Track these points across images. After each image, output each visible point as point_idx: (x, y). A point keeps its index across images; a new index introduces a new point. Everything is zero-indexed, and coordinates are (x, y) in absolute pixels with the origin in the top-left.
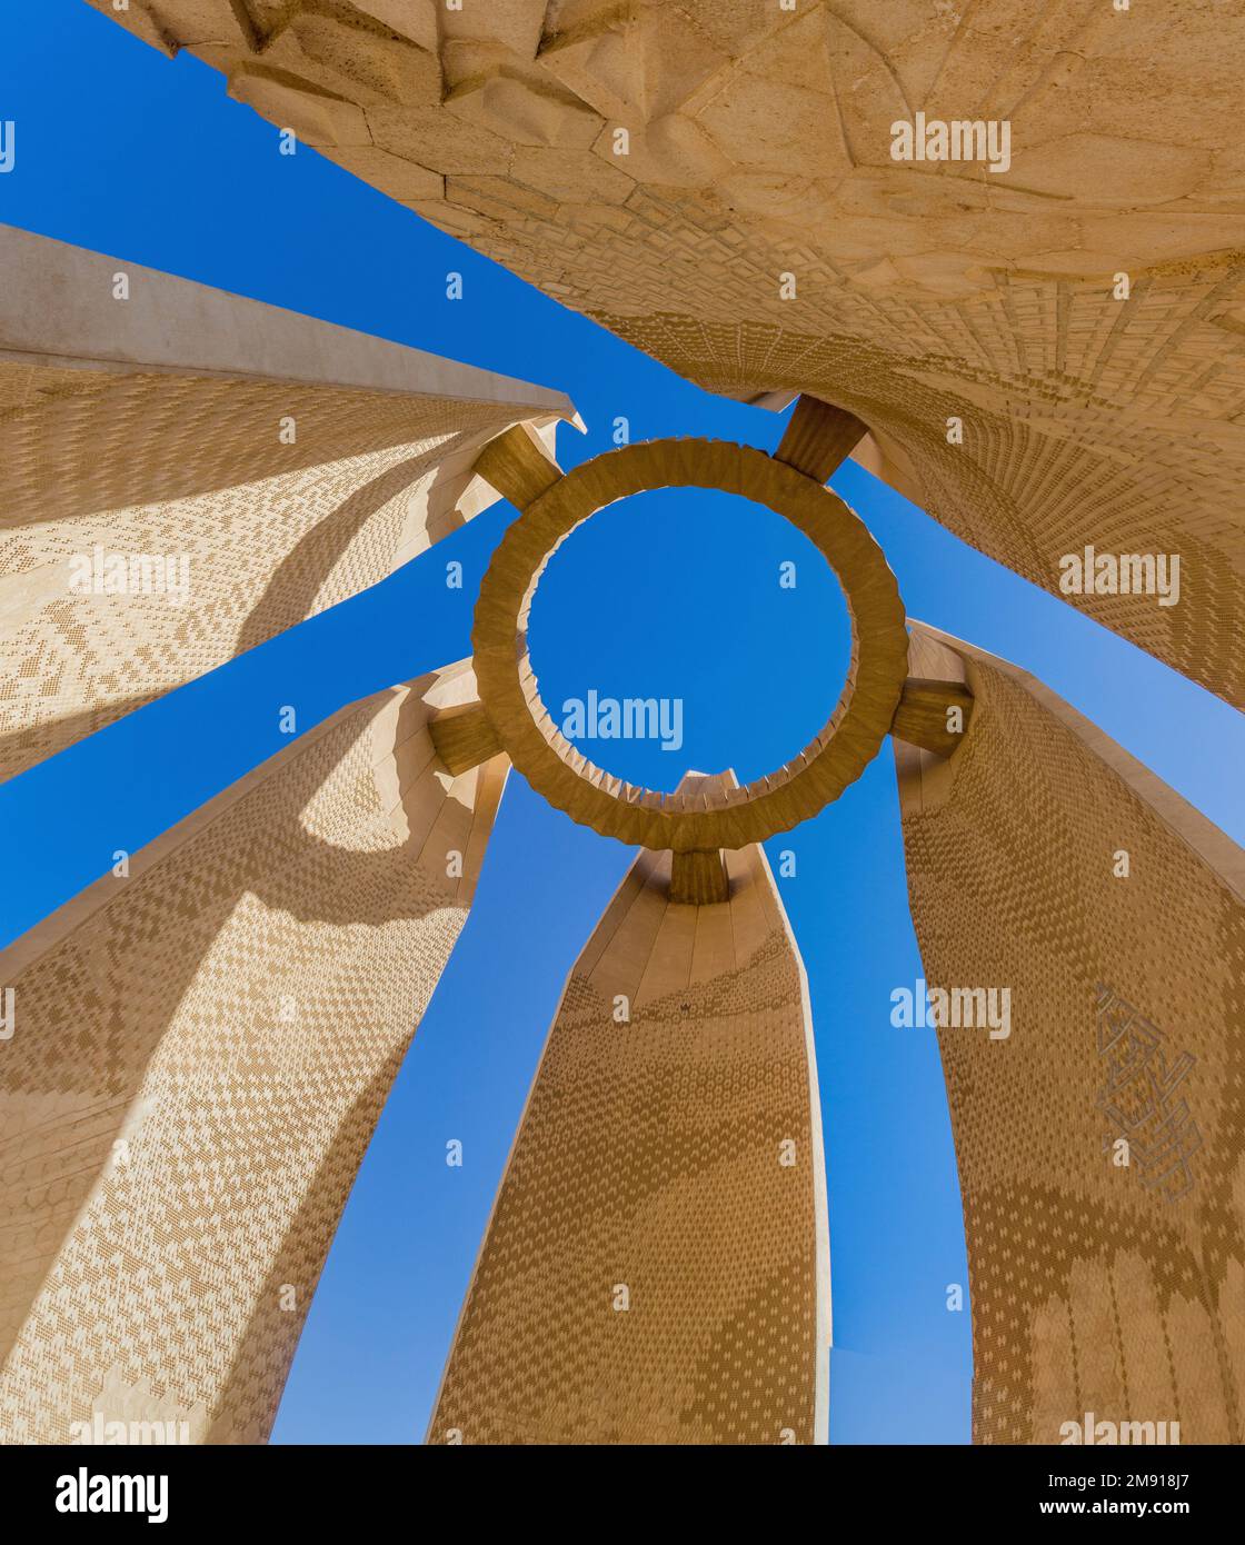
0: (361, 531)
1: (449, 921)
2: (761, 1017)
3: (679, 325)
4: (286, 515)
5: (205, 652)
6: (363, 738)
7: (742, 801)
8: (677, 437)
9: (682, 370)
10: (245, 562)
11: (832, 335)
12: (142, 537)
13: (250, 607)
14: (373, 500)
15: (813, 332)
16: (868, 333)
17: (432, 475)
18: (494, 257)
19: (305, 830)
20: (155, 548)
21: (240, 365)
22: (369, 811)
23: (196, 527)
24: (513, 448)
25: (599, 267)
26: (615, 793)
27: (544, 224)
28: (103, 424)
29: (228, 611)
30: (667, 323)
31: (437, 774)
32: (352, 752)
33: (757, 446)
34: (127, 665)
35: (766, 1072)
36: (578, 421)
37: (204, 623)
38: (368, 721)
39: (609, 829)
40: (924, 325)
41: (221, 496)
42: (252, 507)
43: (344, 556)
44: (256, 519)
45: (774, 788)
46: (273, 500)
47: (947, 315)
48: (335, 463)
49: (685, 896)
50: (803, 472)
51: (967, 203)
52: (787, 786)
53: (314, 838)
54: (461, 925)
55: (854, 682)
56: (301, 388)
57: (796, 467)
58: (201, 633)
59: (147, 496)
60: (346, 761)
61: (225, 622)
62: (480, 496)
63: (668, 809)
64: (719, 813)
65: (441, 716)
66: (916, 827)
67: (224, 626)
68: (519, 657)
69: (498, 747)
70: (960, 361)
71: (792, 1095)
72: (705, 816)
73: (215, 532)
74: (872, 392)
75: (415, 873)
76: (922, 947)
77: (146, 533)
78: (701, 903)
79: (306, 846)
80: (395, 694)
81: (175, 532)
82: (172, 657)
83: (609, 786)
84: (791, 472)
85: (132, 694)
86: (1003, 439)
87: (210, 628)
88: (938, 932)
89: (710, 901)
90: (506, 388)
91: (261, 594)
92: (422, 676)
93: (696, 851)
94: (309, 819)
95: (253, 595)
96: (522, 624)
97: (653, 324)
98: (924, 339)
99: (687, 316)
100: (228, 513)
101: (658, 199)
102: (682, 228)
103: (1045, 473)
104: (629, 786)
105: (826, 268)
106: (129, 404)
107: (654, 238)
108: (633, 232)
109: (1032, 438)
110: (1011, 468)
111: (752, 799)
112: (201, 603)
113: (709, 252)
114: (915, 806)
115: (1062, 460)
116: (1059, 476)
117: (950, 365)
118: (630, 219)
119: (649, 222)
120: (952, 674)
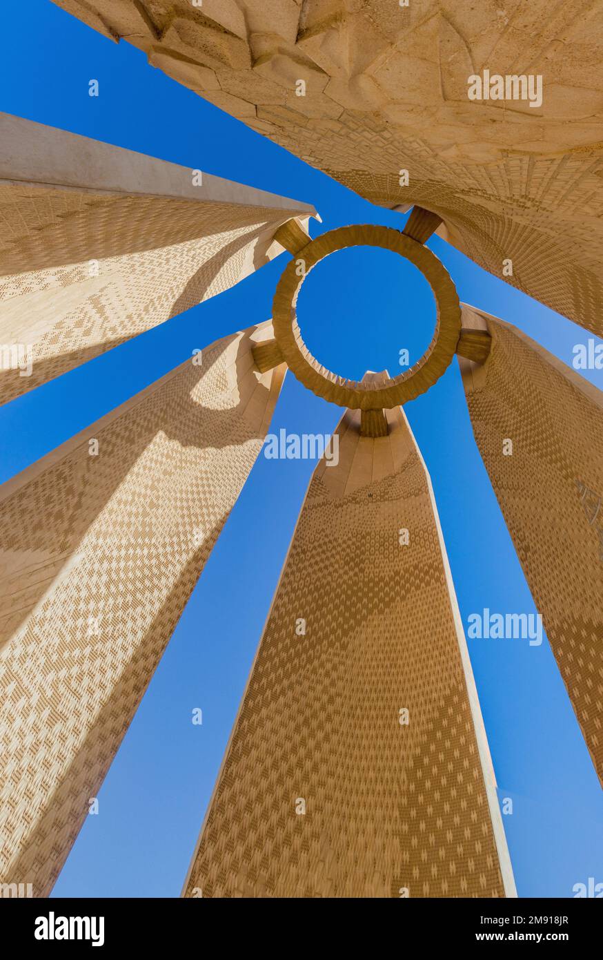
0: (225, 264)
1: (255, 445)
3: (362, 175)
4: (193, 258)
5: (156, 317)
6: (222, 355)
7: (391, 385)
8: (361, 224)
9: (363, 195)
10: (175, 278)
11: (429, 179)
12: (130, 267)
13: (177, 297)
14: (231, 251)
15: (421, 178)
16: (445, 179)
17: (256, 240)
18: (281, 144)
19: (192, 399)
20: (137, 272)
21: (171, 193)
22: (222, 389)
23: (155, 263)
24: (290, 229)
25: (328, 149)
26: (334, 381)
27: (303, 129)
28: (114, 218)
29: (167, 299)
30: (357, 174)
31: (254, 372)
32: (217, 362)
33: (394, 228)
34: (122, 322)
36: (318, 217)
37: (156, 305)
38: (225, 348)
39: (332, 399)
40: (469, 175)
41: (165, 249)
42: (179, 255)
43: (218, 275)
44: (180, 259)
45: (406, 379)
46: (187, 251)
47: (479, 171)
48: (214, 235)
49: (367, 433)
50: (415, 239)
51: (495, 119)
52: (412, 378)
56: (199, 203)
57: (412, 237)
58: (155, 309)
59: (134, 250)
60: (214, 366)
62: (276, 250)
63: (358, 388)
64: (382, 391)
65: (257, 345)
66: (472, 398)
67: (165, 306)
68: (293, 319)
69: (282, 360)
70: (484, 192)
72: (375, 392)
73: (163, 265)
74: (445, 204)
76: (485, 460)
77: (133, 265)
78: (375, 436)
79: (191, 407)
80: (238, 335)
81: (146, 265)
82: (142, 319)
83: (332, 378)
84: (410, 239)
85: (123, 335)
86: (501, 225)
87: (159, 306)
88: (491, 452)
89: (379, 436)
90: (287, 203)
91: (182, 291)
92: (250, 326)
93: (372, 410)
95: (178, 292)
96: (294, 305)
97: (350, 174)
98: (468, 181)
99: (365, 171)
100: (169, 257)
101: (354, 117)
102: (364, 130)
103: (518, 239)
104: (341, 378)
105: (428, 149)
106: (125, 210)
107: (352, 136)
108: (343, 132)
109: (514, 224)
110: (503, 237)
111: (396, 384)
112: (156, 295)
113: (376, 141)
114: (470, 388)
115: (525, 234)
116: (524, 241)
117: (479, 193)
118: (341, 126)
119: (349, 128)
120: (481, 327)
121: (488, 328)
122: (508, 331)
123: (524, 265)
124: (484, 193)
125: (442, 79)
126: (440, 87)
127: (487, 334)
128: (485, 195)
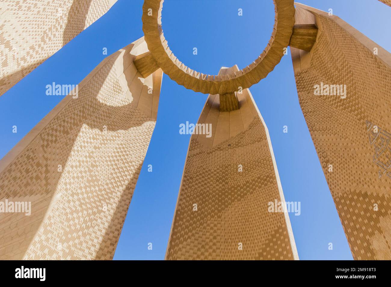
2: (254, 145)
7: (241, 75)
19: (99, 101)
26: (198, 77)
29: (57, 30)
35: (258, 163)
37: (50, 35)
39: (198, 90)
45: (251, 69)
52: (255, 68)
61: (57, 33)
63: (216, 80)
64: (233, 80)
66: (299, 77)
71: (268, 170)
72: (229, 82)
78: (230, 110)
83: (196, 75)
89: (233, 110)
93: (227, 93)
104: (203, 74)
111: (244, 74)
112: (47, 28)
114: (298, 69)
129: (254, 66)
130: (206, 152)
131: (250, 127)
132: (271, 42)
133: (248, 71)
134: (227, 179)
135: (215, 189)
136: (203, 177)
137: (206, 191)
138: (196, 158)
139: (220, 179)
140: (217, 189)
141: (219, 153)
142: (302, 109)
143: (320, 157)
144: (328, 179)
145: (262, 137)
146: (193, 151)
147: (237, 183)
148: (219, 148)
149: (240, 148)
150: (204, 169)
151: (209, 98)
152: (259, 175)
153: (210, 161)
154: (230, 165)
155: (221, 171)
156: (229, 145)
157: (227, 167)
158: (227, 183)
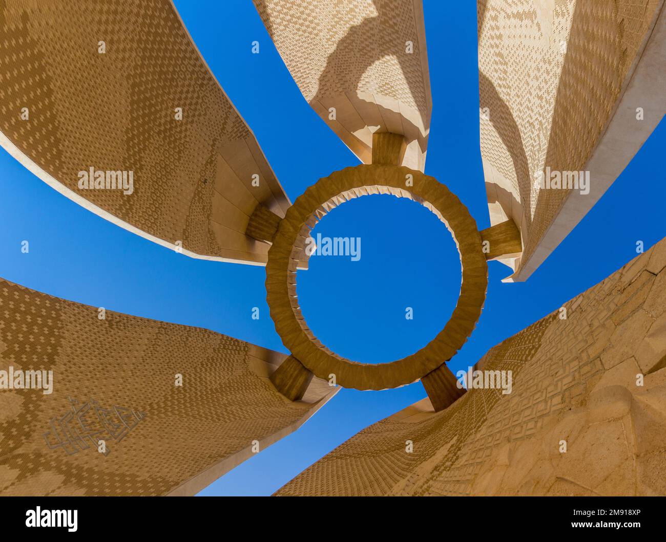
0: (508, 153)
1: (310, 90)
2: (183, 221)
3: (530, 352)
4: (531, 124)
6: (414, 104)
8: (477, 323)
9: (508, 342)
10: (518, 97)
11: (486, 419)
12: (549, 60)
13: (498, 89)
14: (520, 166)
15: (493, 411)
16: (478, 436)
17: (518, 199)
18: (606, 280)
19: (389, 55)
20: (542, 64)
22: (380, 87)
23: (543, 84)
24: (512, 243)
25: (576, 330)
26: (325, 205)
27: (610, 313)
29: (500, 79)
30: (533, 347)
31: (379, 127)
32: (411, 96)
33: (454, 358)
35: (156, 208)
36: (509, 280)
37: (500, 66)
38: (420, 110)
39: (309, 194)
40: (471, 462)
41: (553, 101)
42: (541, 112)
43: (500, 140)
44: (536, 111)
45: (289, 286)
46: (541, 122)
47: (470, 474)
48: (545, 157)
49: (258, 213)
50: (430, 373)
53: (383, 56)
54: (304, 95)
55: (322, 349)
57: (435, 370)
59: (566, 71)
60: (408, 90)
61: (496, 75)
62: (497, 216)
63: (305, 227)
64: (290, 252)
65: (404, 144)
66: (242, 349)
67: (495, 73)
68: (412, 195)
69: (376, 162)
70: (448, 469)
71: (139, 216)
72: (292, 244)
73: (537, 91)
74: (452, 422)
75: (341, 90)
77: (550, 63)
78: (251, 219)
79: (382, 51)
80: (426, 129)
81: (545, 75)
83: (330, 205)
84: (434, 367)
89: (249, 225)
90: (542, 254)
91: (501, 96)
92: (428, 146)
93: (277, 231)
94: (392, 60)
95: (502, 93)
96: (427, 204)
97: (537, 340)
98: (465, 458)
99: (531, 358)
100: (544, 100)
101: (594, 375)
102: (574, 379)
103: (381, 475)
104: (324, 214)
105: (519, 436)
106: (608, 81)
107: (576, 363)
108: (584, 355)
109: (398, 478)
110: (389, 463)
111: (288, 272)
112: (510, 70)
113: (556, 385)
114: (253, 352)
115: (383, 484)
116: (377, 480)
117: (448, 464)
118: (591, 357)
119: (585, 365)
120: (307, 396)
121: (304, 402)
122: (292, 421)
123: (353, 469)
124: (446, 467)
125: (578, 485)
126: (573, 480)
127: (298, 398)
128: (443, 468)
129: (290, 293)
130: (219, 138)
131: (210, 232)
132: (309, 334)
133: (289, 281)
134: (164, 139)
135: (164, 106)
136: (191, 104)
137: (172, 91)
138: (221, 117)
139: (171, 129)
140: (161, 110)
141: (205, 157)
142: (196, 328)
143: (120, 316)
144: (87, 309)
145: (188, 241)
146: (234, 120)
147: (150, 151)
148: (212, 162)
149: (192, 195)
150: (200, 115)
151: (287, 200)
152: (140, 194)
153: (203, 135)
154: (179, 159)
155: (180, 138)
156: (205, 182)
157: (179, 152)
158: (159, 133)
